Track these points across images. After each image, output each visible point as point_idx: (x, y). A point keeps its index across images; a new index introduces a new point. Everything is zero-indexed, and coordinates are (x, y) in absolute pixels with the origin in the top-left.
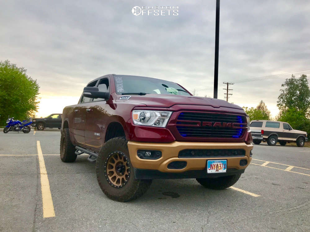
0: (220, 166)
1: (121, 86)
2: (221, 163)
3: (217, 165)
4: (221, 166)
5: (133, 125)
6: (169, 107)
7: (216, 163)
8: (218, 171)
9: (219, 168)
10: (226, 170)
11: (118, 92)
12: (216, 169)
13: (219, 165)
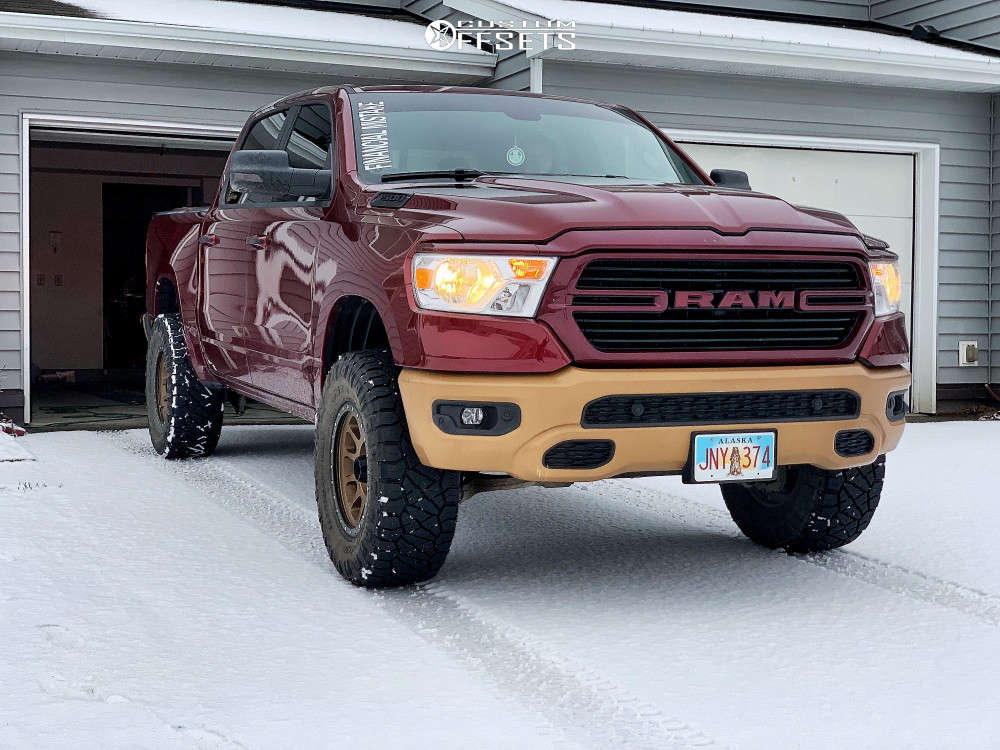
0: (747, 456)
1: (377, 143)
2: (750, 445)
3: (735, 451)
4: (752, 455)
5: (416, 310)
6: (544, 242)
7: (731, 446)
8: (739, 473)
9: (745, 461)
10: (772, 468)
11: (367, 168)
12: (728, 465)
13: (743, 453)
